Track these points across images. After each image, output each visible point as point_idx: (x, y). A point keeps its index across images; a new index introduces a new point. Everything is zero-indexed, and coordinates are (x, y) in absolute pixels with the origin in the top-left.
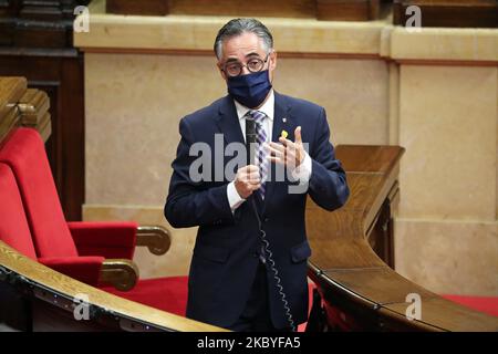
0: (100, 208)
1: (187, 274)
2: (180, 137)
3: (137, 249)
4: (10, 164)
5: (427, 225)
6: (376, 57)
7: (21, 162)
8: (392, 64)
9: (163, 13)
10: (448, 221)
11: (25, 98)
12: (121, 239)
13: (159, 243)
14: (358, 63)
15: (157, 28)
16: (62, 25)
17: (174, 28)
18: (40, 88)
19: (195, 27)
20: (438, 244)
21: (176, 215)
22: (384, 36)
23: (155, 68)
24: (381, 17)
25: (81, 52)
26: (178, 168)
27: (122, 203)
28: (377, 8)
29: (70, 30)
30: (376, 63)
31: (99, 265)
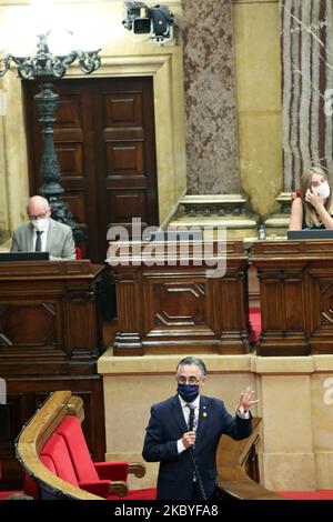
0: (113, 455)
1: (155, 486)
2: (150, 415)
3: (129, 475)
4: (61, 434)
5: (279, 456)
6: (249, 372)
7: (68, 434)
8: (257, 375)
9: (141, 355)
10: (290, 454)
11: (71, 401)
12: (120, 471)
13: (140, 472)
14: (240, 375)
15: (139, 362)
16: (92, 363)
17: (147, 361)
18: (79, 395)
19: (158, 360)
20: (285, 466)
21: (148, 456)
22: (252, 362)
23: (138, 382)
24: (251, 352)
25: (101, 376)
26: (150, 432)
27: (125, 451)
28: (248, 348)
29: (95, 365)
30: (249, 376)
31: (108, 484)
